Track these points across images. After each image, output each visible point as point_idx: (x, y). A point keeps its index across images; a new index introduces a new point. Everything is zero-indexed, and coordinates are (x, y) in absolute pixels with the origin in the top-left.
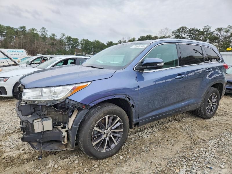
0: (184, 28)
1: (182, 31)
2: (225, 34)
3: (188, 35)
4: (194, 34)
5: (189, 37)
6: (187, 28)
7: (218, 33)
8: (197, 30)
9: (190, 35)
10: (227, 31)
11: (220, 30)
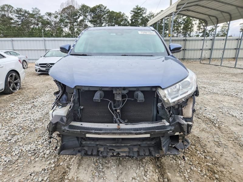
0: (9, 6)
1: (8, 10)
2: (55, 19)
3: (16, 16)
4: (23, 15)
5: (18, 19)
6: (13, 7)
7: (49, 18)
8: (26, 12)
9: (19, 17)
10: (56, 17)
11: (50, 14)
